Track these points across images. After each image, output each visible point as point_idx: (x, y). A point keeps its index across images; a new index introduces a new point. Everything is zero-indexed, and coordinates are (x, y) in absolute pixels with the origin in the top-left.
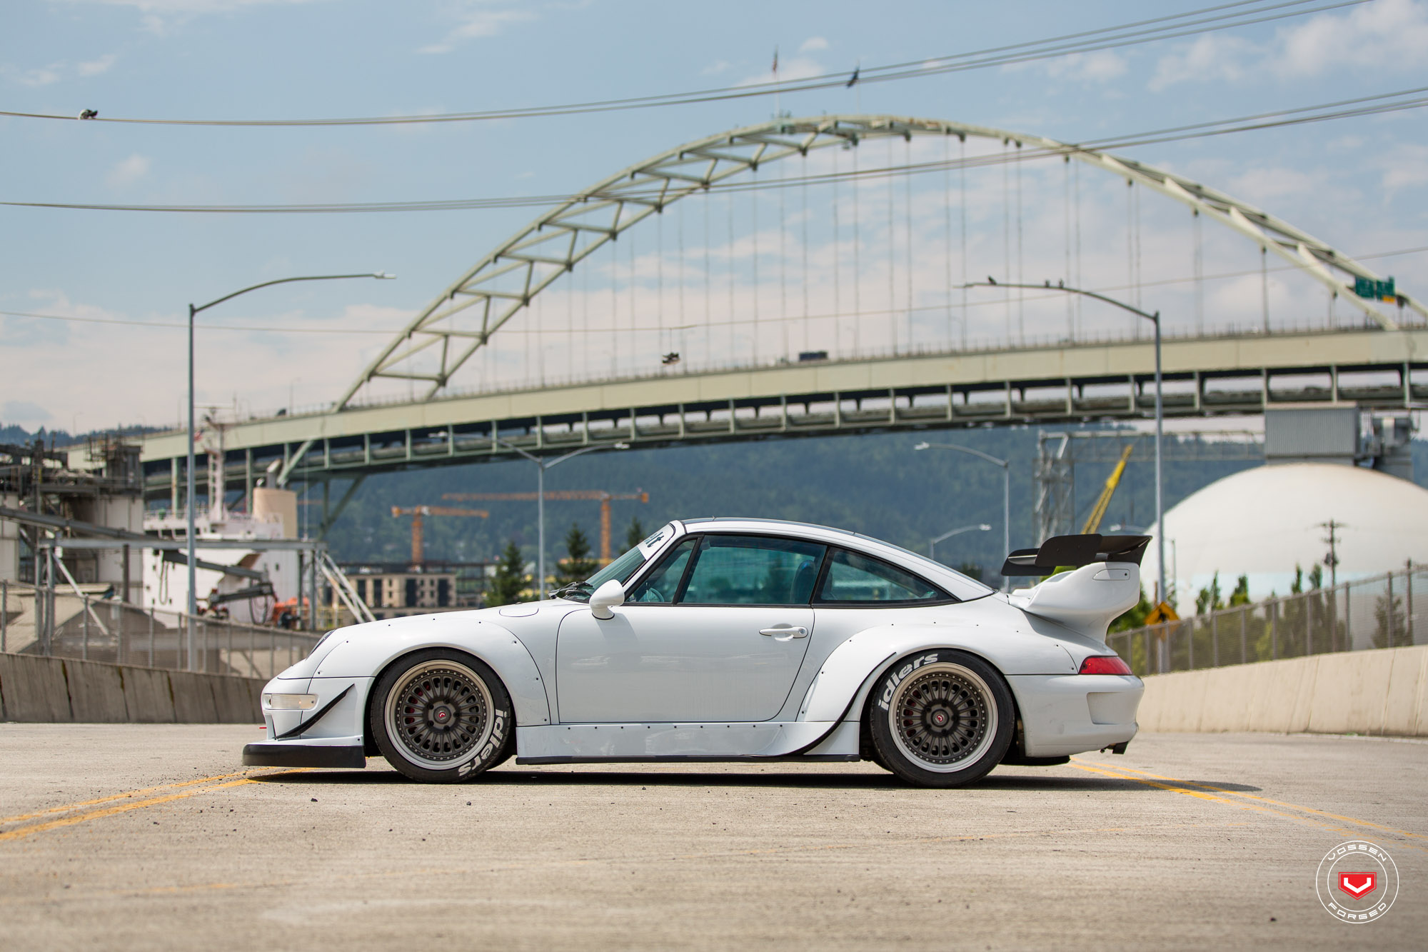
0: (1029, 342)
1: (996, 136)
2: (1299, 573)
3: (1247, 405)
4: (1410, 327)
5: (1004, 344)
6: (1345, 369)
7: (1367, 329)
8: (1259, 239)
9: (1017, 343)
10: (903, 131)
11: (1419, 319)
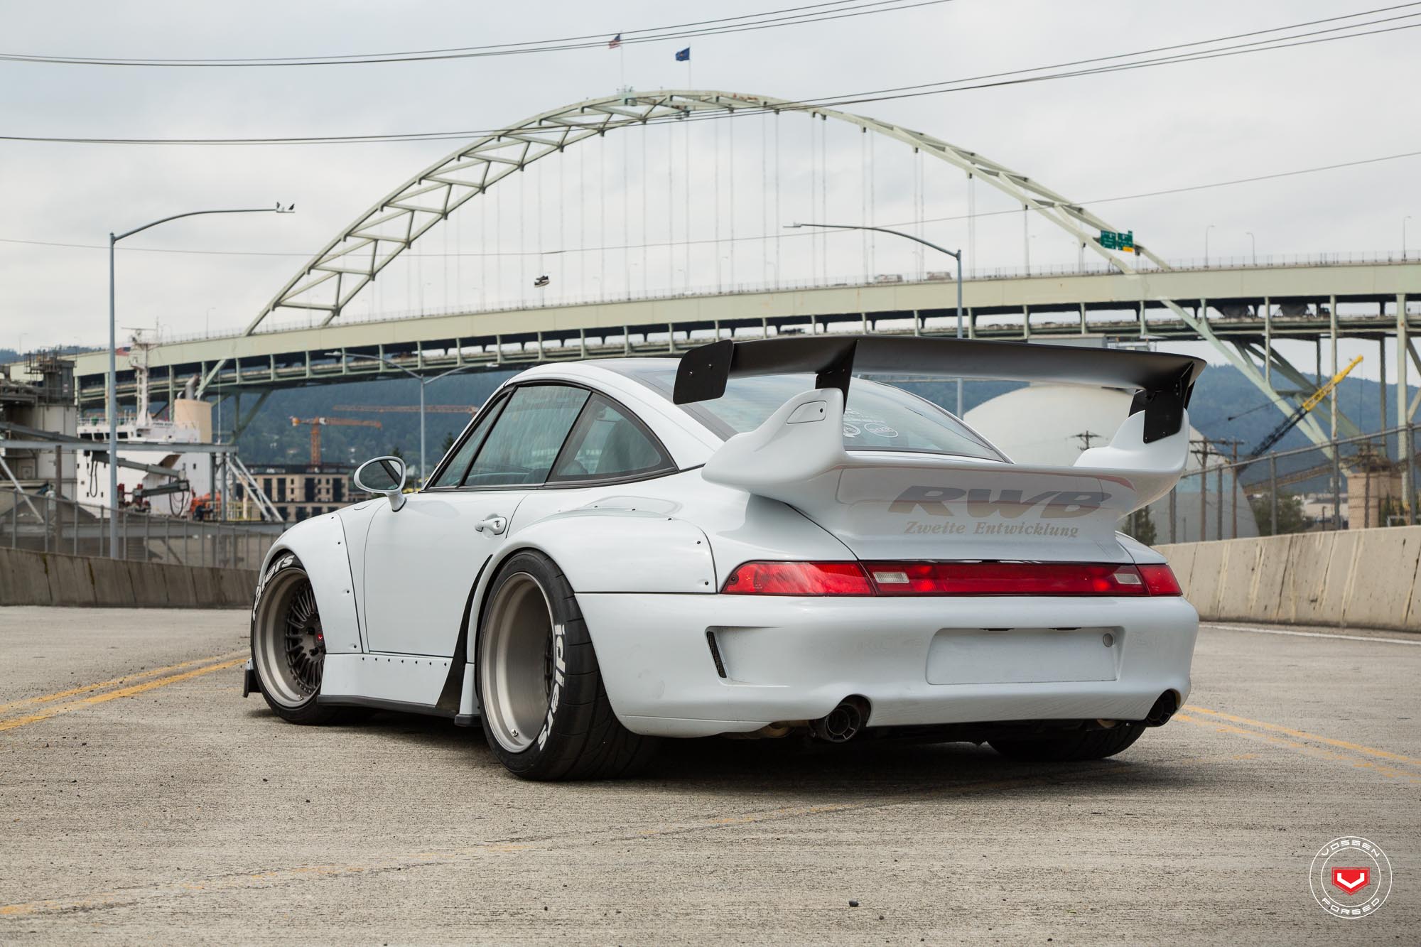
0: (831, 283)
1: (805, 108)
4: (1145, 272)
5: (810, 284)
6: (1091, 306)
7: (1110, 273)
8: (1021, 198)
9: (821, 283)
10: (728, 105)
11: (1153, 266)
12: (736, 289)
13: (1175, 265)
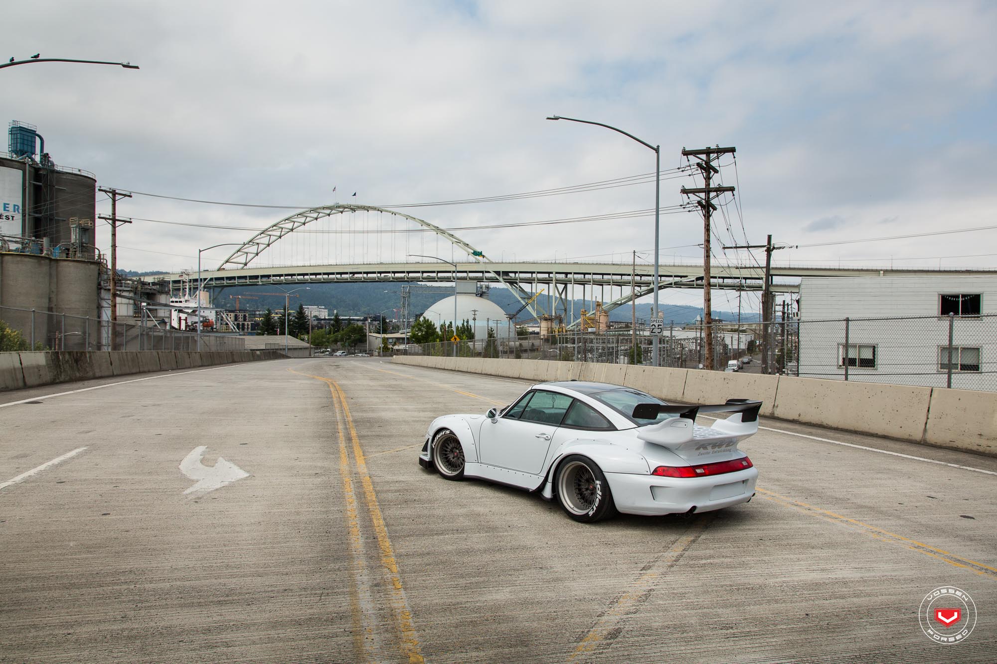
0: (397, 262)
1: (390, 212)
2: (464, 321)
3: (448, 280)
4: (485, 263)
5: (390, 262)
6: (470, 272)
7: (476, 263)
8: (452, 241)
9: (394, 262)
10: (367, 209)
11: (487, 261)
12: (368, 263)
13: (494, 261)
